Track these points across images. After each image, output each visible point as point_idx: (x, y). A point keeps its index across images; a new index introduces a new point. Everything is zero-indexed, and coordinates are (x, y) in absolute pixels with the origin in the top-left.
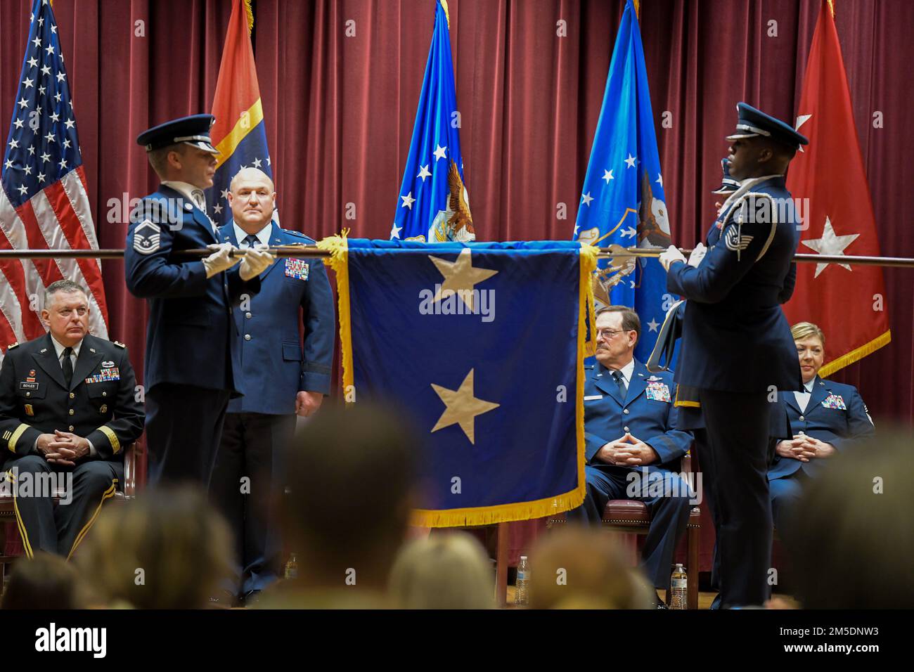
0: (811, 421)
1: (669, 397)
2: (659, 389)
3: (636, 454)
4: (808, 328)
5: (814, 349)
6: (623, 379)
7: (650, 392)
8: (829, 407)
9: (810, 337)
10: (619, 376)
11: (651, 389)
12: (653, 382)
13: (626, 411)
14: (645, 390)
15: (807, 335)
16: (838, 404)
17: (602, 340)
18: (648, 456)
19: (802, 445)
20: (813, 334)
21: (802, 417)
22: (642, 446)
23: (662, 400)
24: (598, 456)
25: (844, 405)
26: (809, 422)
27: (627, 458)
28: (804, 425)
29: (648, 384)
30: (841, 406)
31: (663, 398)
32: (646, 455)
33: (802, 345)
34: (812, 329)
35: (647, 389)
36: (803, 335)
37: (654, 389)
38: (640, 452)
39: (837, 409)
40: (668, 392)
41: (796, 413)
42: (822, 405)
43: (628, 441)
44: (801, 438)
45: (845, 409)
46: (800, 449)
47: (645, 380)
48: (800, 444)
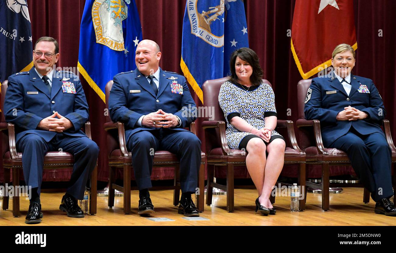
0: (353, 100)
1: (75, 90)
2: (69, 86)
3: (61, 125)
4: (345, 46)
5: (348, 58)
6: (48, 80)
7: (64, 88)
8: (362, 92)
9: (345, 51)
10: (46, 79)
11: (65, 86)
12: (65, 81)
13: (53, 102)
14: (61, 88)
15: (344, 50)
16: (365, 90)
17: (45, 59)
18: (68, 125)
19: (352, 113)
20: (347, 50)
21: (348, 99)
22: (64, 120)
23: (71, 93)
24: (38, 126)
25: (368, 91)
26: (352, 101)
27: (56, 127)
28: (350, 103)
29: (63, 83)
30: (367, 91)
31: (72, 91)
32: (66, 125)
33: (341, 57)
34: (347, 47)
35: (62, 86)
36: (341, 51)
37: (66, 86)
38: (63, 123)
39: (366, 93)
40: (74, 87)
41: (345, 97)
42: (358, 91)
43: (56, 117)
44: (350, 109)
45: (369, 92)
46: (351, 115)
47: (61, 80)
48: (351, 112)
